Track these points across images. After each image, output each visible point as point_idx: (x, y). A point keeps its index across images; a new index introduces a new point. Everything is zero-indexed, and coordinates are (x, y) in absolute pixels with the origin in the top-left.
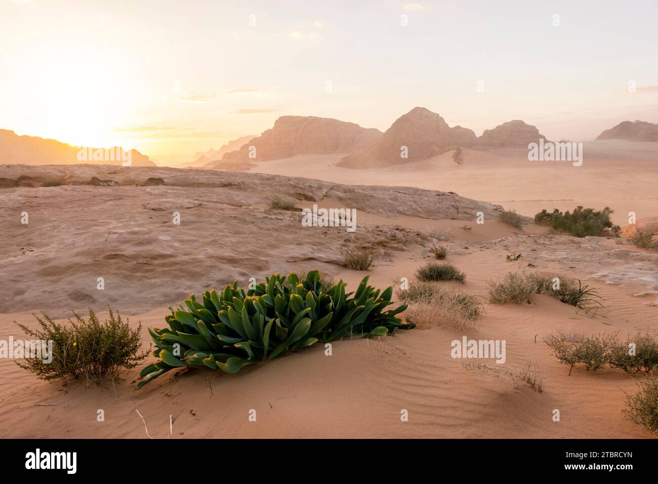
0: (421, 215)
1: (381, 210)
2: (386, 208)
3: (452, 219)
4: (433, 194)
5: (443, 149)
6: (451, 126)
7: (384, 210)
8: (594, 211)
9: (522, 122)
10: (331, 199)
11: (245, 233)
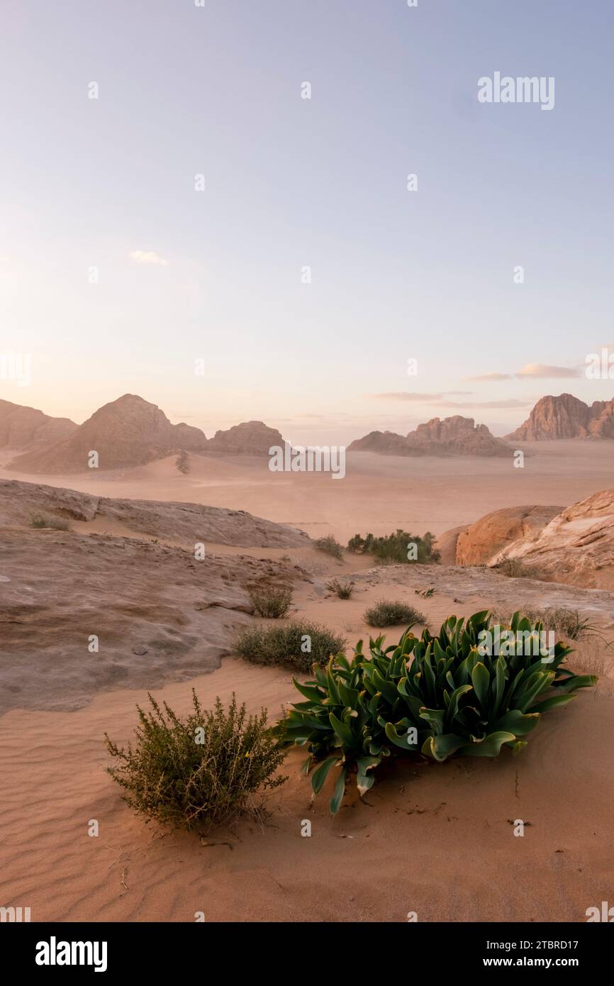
0: (224, 541)
1: (176, 535)
2: (181, 531)
3: (263, 547)
4: (225, 513)
5: (163, 453)
6: (174, 422)
7: (180, 534)
8: (411, 536)
9: (261, 424)
10: (106, 518)
11: (100, 568)
